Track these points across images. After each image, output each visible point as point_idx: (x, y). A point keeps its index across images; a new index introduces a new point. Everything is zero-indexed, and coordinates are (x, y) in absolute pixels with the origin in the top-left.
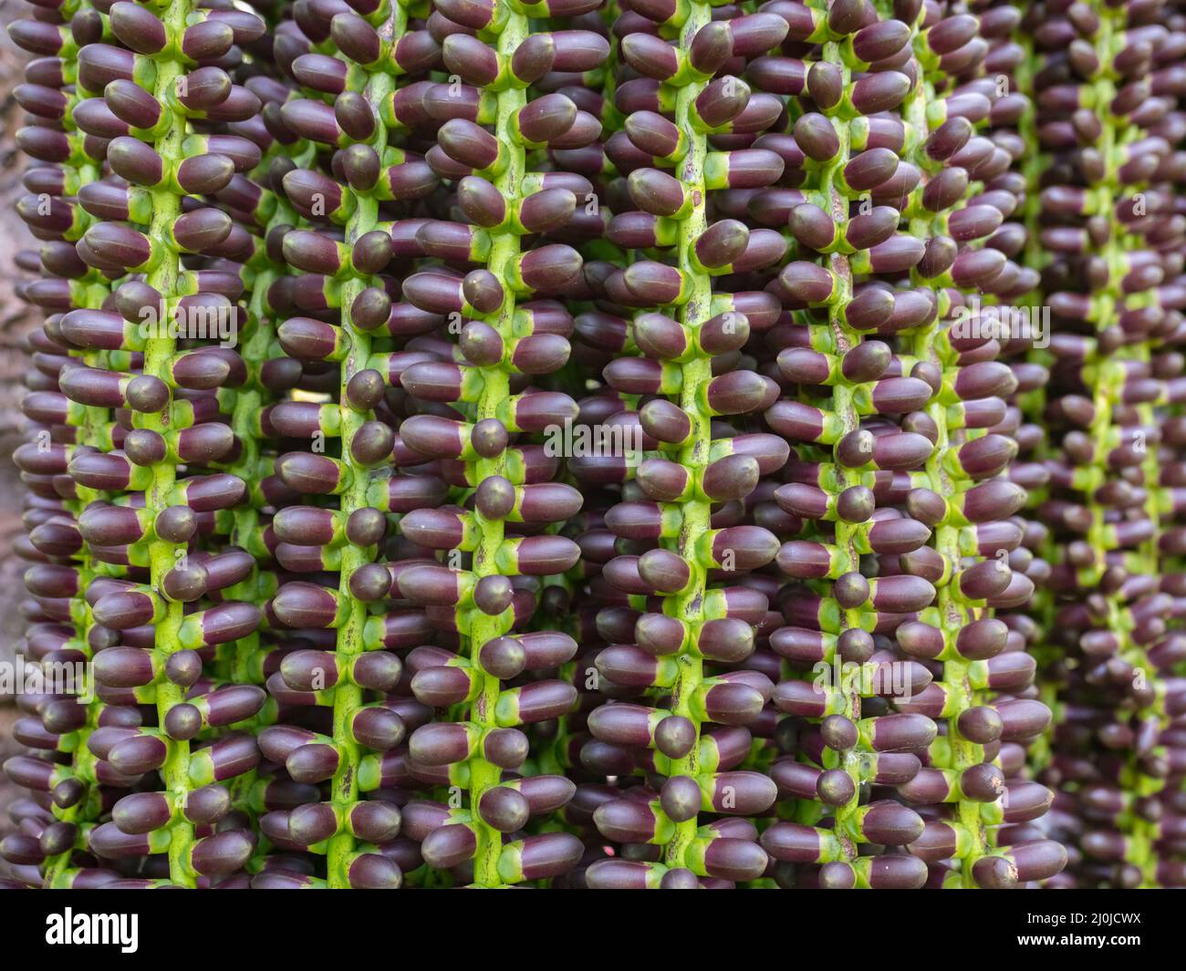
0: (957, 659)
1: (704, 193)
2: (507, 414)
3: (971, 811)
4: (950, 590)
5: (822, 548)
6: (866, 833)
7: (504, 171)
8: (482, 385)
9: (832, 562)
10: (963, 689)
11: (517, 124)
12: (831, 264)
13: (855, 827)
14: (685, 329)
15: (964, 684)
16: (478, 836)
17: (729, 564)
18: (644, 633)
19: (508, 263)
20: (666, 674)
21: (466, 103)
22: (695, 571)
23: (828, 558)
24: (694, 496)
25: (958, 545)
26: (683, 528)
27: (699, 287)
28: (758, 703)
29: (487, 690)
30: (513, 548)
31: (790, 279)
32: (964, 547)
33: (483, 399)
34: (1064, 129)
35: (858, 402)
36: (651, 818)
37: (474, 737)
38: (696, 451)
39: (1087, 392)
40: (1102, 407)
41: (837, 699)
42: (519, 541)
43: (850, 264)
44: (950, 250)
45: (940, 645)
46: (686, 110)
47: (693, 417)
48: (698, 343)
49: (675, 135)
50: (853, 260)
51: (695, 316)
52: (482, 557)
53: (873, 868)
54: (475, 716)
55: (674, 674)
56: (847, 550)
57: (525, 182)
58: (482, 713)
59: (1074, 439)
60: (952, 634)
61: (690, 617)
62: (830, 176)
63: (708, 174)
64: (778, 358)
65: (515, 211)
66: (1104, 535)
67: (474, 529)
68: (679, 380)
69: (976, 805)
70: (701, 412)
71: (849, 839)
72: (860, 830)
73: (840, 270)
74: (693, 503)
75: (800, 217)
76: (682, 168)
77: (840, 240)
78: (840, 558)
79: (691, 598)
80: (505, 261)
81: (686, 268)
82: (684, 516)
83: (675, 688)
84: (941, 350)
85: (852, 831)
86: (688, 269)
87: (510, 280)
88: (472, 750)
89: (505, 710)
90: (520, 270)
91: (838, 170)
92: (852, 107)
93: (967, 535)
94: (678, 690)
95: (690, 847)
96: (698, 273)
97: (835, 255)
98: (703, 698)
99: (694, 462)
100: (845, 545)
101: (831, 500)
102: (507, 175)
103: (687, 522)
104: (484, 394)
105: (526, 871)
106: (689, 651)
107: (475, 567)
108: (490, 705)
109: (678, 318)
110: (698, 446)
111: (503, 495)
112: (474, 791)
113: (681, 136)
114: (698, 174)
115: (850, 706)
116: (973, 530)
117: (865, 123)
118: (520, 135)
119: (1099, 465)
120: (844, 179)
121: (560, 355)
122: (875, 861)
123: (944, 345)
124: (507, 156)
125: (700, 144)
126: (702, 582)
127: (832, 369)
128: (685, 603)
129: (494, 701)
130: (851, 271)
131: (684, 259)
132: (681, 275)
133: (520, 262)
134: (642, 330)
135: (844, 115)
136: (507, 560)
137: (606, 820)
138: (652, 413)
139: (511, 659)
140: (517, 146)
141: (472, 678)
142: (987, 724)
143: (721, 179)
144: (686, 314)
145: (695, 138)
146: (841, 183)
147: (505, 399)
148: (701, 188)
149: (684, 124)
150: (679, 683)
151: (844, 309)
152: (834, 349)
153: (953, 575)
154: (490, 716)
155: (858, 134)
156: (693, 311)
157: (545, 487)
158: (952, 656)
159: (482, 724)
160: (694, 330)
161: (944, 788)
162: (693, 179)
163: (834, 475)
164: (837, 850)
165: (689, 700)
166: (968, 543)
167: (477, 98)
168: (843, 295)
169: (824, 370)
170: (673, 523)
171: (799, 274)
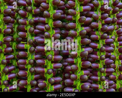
9: (99, 66)
24: (79, 57)
26: (77, 61)
27: (79, 26)
30: (53, 65)
51: (78, 30)
79: (79, 72)
126: (80, 69)
127: (99, 38)
136: (52, 67)
144: (77, 30)
168: (100, 27)
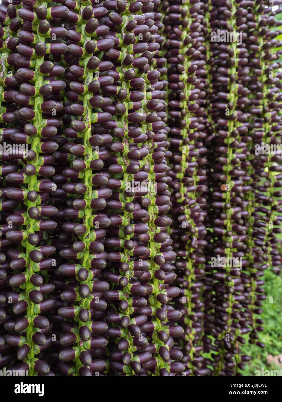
0: (153, 241)
1: (91, 124)
2: (37, 187)
3: (156, 281)
4: (151, 223)
5: (120, 217)
6: (131, 292)
7: (36, 120)
8: (29, 179)
10: (154, 249)
11: (41, 108)
12: (123, 141)
13: (128, 290)
14: (86, 162)
15: (155, 248)
16: (28, 303)
17: (97, 226)
18: (75, 248)
19: (37, 145)
20: (80, 256)
21: (26, 100)
22: (88, 227)
23: (122, 220)
25: (154, 211)
28: (105, 265)
29: (31, 263)
31: (114, 148)
32: (155, 211)
33: (30, 183)
34: (176, 85)
35: (130, 178)
36: (75, 295)
37: (27, 277)
38: (88, 195)
39: (180, 154)
40: (184, 157)
41: (124, 257)
42: (40, 222)
43: (128, 141)
44: (153, 136)
45: (149, 238)
46: (86, 102)
47: (87, 186)
48: (89, 167)
49: (83, 109)
50: (129, 140)
52: (29, 227)
53: (133, 301)
54: (27, 270)
55: (82, 255)
56: (127, 217)
57: (42, 122)
58: (29, 269)
59: (177, 166)
60: (152, 235)
61: (86, 240)
62: (123, 118)
63: (92, 119)
64: (110, 168)
65: (40, 132)
66: (184, 190)
67: (27, 220)
68: (84, 175)
69: (158, 280)
70: (89, 184)
71: (127, 293)
72: (130, 291)
73: (126, 143)
74: (87, 209)
75: (116, 132)
76: (85, 117)
77: (126, 135)
78: (125, 220)
80: (36, 145)
81: (85, 146)
82: (85, 212)
83: (82, 259)
84: (150, 159)
85: (127, 291)
86: (86, 145)
87: (38, 150)
88: (27, 280)
89: (36, 268)
90: (41, 148)
91: (125, 116)
92: (130, 100)
93: (156, 208)
94: (83, 260)
95: (86, 301)
96: (89, 146)
97: (124, 139)
98: (90, 262)
99: (88, 198)
100: (126, 216)
101: (123, 205)
102: (37, 121)
103: (86, 214)
104: (30, 182)
105: (41, 310)
106: (86, 249)
107: (27, 229)
108: (31, 267)
109: (84, 159)
110: (88, 194)
111: (36, 214)
112: (27, 290)
113: (85, 110)
114: (89, 119)
115: (127, 258)
116: (157, 207)
117: (132, 104)
118: (41, 111)
119: (183, 172)
120: (127, 119)
121: (52, 173)
122: (133, 299)
123: (150, 158)
124: (37, 116)
125: (90, 111)
128: (85, 236)
129: (32, 266)
130: (128, 143)
131: (85, 142)
132: (85, 147)
133: (41, 146)
134: (75, 165)
135: (127, 101)
137: (64, 297)
138: (77, 188)
139: (39, 258)
140: (40, 113)
141: (27, 260)
142: (161, 261)
143: (95, 120)
145: (89, 109)
146: (126, 119)
147: (36, 183)
148: (90, 123)
149: (85, 106)
150: (83, 258)
151: (127, 154)
152: (124, 164)
153: (152, 219)
154: (31, 270)
155: (130, 106)
156: (88, 157)
157: (47, 207)
158: (152, 241)
159: (30, 272)
160: (88, 162)
161: (150, 275)
162: (88, 121)
163: (123, 197)
164: (123, 296)
165: (86, 262)
166: (156, 210)
167: (28, 98)
169: (121, 170)
170: (82, 214)
171: (116, 146)
